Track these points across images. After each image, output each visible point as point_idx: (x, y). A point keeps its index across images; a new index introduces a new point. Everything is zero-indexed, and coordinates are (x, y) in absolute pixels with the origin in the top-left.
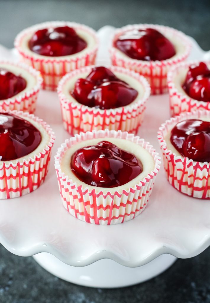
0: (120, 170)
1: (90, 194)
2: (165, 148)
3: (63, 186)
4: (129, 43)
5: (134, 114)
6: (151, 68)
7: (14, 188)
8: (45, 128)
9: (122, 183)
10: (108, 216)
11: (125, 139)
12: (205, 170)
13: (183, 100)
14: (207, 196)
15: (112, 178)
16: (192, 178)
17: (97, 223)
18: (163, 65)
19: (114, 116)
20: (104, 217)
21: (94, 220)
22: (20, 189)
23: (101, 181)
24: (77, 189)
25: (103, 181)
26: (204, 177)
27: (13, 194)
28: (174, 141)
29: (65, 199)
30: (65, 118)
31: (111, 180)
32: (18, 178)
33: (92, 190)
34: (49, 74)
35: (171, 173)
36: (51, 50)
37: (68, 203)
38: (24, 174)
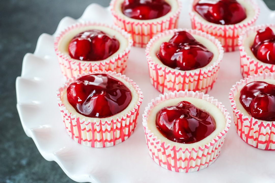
0: (197, 128)
1: (172, 150)
2: (235, 108)
3: (149, 140)
4: (206, 7)
5: (209, 74)
6: (225, 31)
7: (109, 139)
8: (135, 88)
9: (198, 140)
10: (186, 166)
11: (201, 98)
12: (268, 128)
13: (251, 63)
14: (269, 148)
15: (190, 135)
16: (257, 133)
17: (177, 171)
18: (235, 28)
19: (192, 77)
20: (183, 167)
21: (174, 168)
22: (114, 140)
23: (181, 138)
24: (161, 145)
25: (183, 138)
26: (267, 133)
27: (108, 144)
28: (243, 100)
29: (151, 150)
30: (151, 75)
31: (189, 137)
32: (112, 132)
33: (173, 146)
34: (139, 34)
35: (240, 128)
36: (140, 14)
37: (153, 154)
38: (117, 128)
